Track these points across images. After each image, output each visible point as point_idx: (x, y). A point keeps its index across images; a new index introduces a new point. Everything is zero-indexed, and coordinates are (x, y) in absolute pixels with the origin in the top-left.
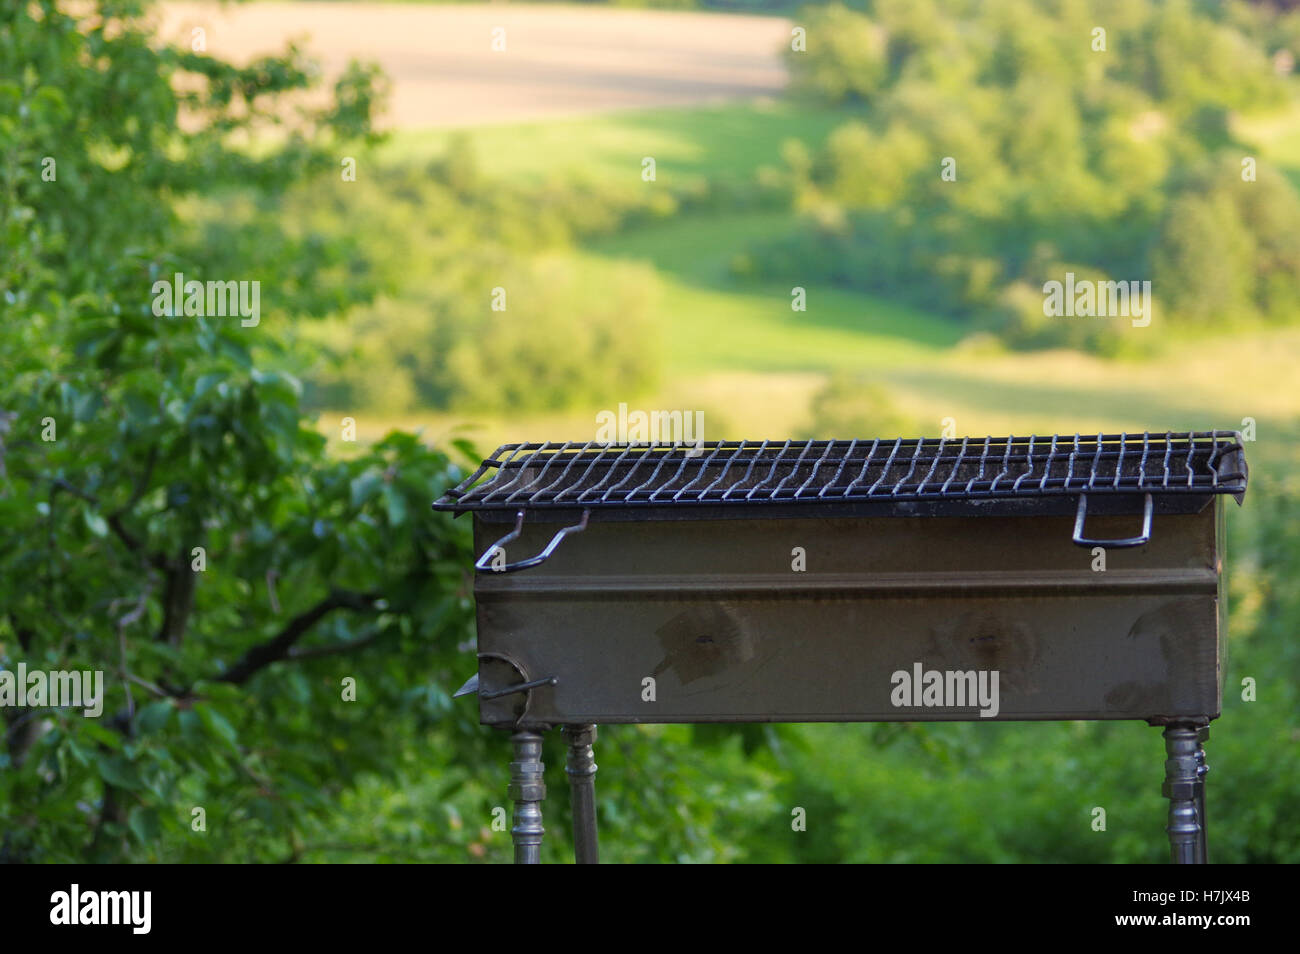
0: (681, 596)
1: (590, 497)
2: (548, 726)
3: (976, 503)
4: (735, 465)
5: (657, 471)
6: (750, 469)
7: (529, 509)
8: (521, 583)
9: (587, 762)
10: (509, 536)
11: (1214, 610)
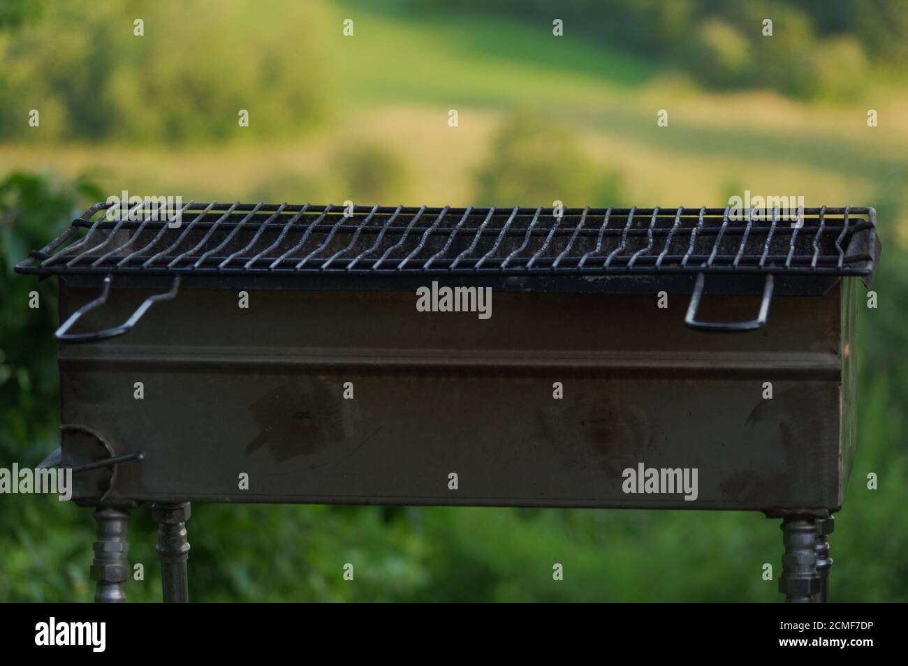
0: (277, 369)
1: (183, 263)
2: (134, 504)
3: (590, 279)
4: (340, 231)
5: (257, 236)
6: (356, 237)
7: (117, 275)
8: (107, 353)
9: (179, 541)
10: (94, 303)
11: (838, 395)
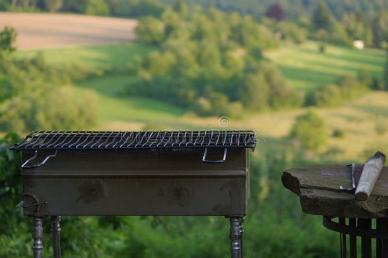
0: (85, 177)
1: (57, 147)
2: (44, 216)
3: (175, 150)
4: (103, 138)
5: (79, 139)
6: (108, 139)
7: (39, 150)
8: (36, 172)
9: (57, 228)
10: (33, 158)
11: (245, 182)
